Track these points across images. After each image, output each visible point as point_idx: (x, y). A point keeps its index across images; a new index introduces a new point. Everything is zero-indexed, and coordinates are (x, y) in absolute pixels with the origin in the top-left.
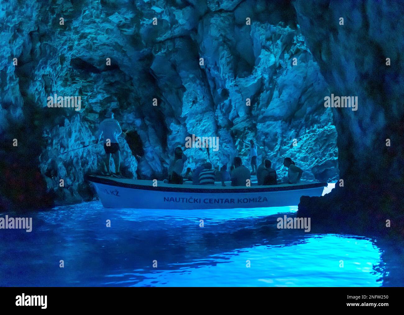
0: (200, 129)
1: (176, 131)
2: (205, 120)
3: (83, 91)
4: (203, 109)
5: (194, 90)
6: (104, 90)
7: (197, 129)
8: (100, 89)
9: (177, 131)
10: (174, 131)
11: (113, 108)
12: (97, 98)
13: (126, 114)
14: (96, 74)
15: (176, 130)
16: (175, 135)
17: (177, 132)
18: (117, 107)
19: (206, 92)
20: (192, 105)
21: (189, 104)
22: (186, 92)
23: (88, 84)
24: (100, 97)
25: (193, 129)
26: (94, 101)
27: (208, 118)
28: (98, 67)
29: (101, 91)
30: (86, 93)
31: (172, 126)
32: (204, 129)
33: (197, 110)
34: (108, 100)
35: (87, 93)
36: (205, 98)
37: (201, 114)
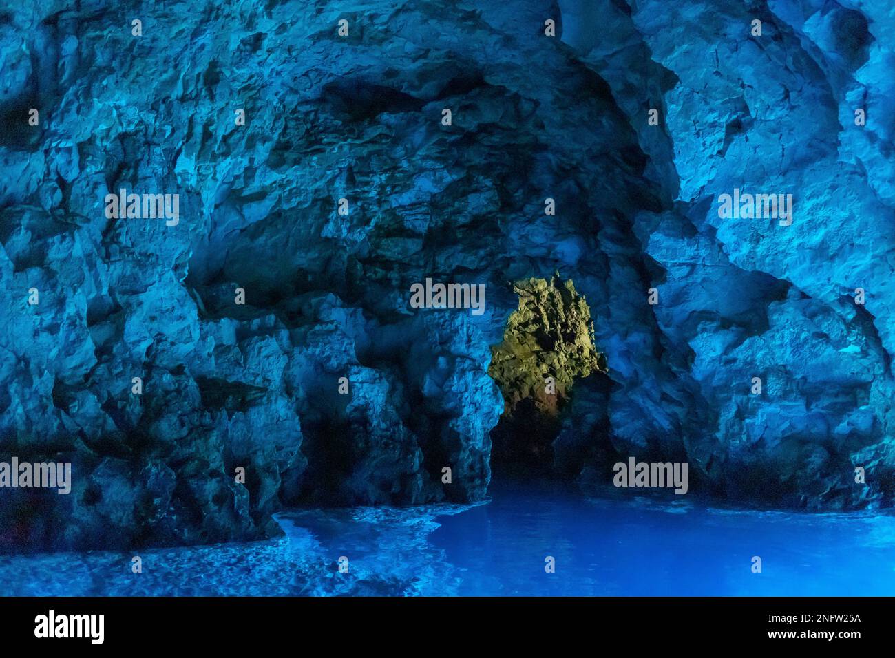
0: (796, 243)
1: (681, 264)
2: (814, 201)
3: (358, 173)
4: (794, 149)
5: (717, 73)
6: (437, 159)
7: (777, 244)
8: (425, 158)
9: (687, 265)
10: (674, 265)
11: (475, 212)
12: (416, 189)
13: (516, 226)
14: (401, 114)
15: (682, 260)
16: (683, 283)
17: (686, 270)
18: (491, 208)
19: (791, 67)
20: (728, 140)
21: (709, 140)
22: (679, 89)
23: (372, 148)
24: (425, 186)
25: (754, 248)
26: (406, 198)
27: (833, 187)
28: (413, 93)
29: (429, 164)
30: (366, 179)
31: (657, 246)
32: (823, 242)
33: (757, 160)
34: (458, 191)
35: (369, 176)
36: (793, 95)
37: (784, 173)
